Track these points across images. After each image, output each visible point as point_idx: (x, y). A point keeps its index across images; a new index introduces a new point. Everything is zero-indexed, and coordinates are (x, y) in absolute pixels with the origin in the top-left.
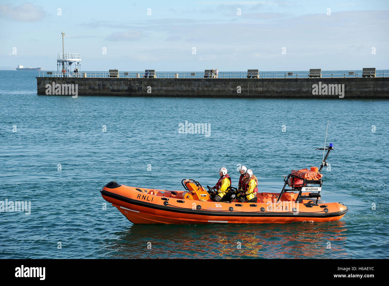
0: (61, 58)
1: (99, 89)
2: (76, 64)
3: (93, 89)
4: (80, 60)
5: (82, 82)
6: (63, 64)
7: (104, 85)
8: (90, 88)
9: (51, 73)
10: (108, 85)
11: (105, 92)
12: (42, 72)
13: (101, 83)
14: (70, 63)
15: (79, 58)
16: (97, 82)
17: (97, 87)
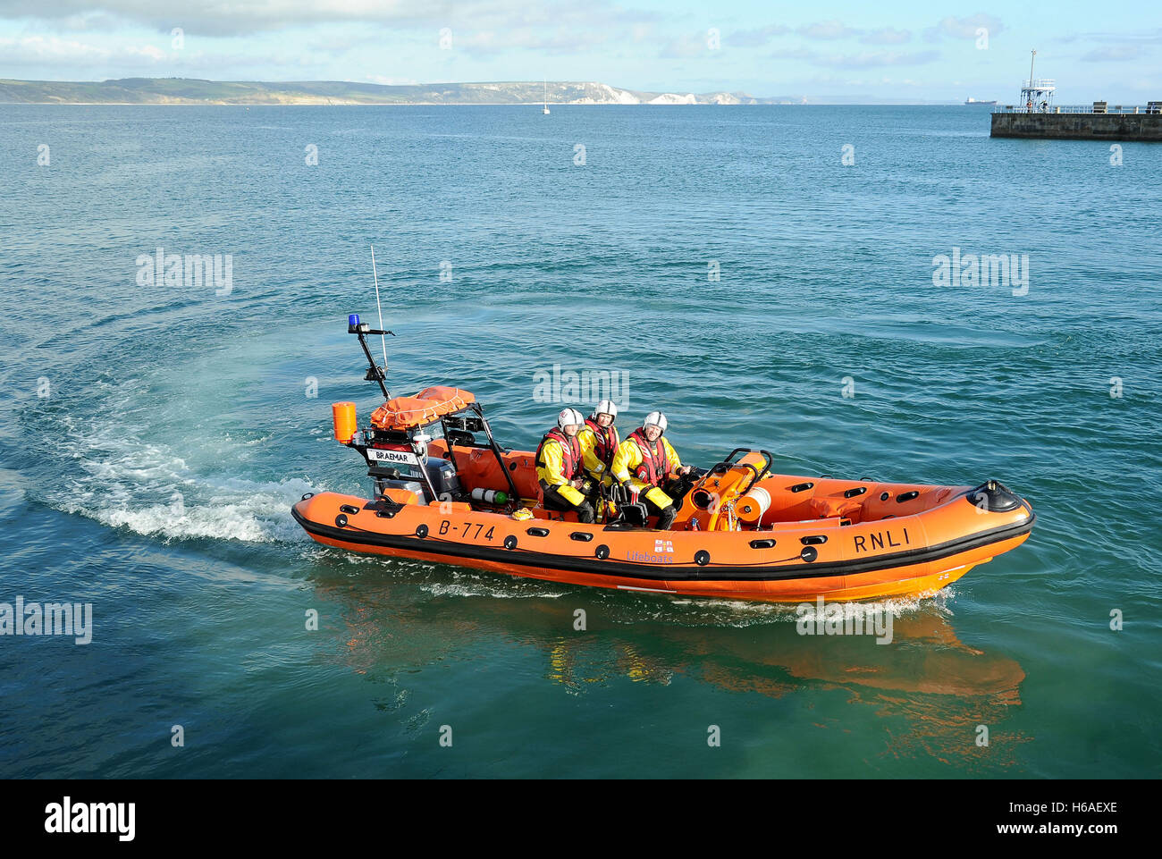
0: (1027, 86)
1: (1076, 131)
2: (1048, 93)
3: (1068, 130)
4: (1054, 88)
5: (1053, 120)
6: (1029, 95)
7: (1083, 125)
8: (1063, 128)
9: (1011, 107)
10: (1090, 124)
11: (1085, 133)
12: (999, 107)
13: (1079, 120)
14: (1039, 93)
15: (1052, 85)
16: (1074, 120)
17: (1073, 127)
